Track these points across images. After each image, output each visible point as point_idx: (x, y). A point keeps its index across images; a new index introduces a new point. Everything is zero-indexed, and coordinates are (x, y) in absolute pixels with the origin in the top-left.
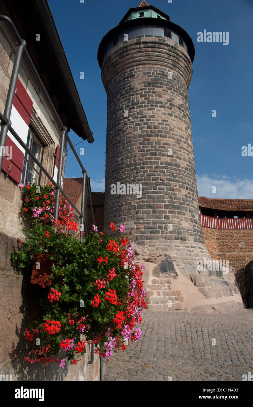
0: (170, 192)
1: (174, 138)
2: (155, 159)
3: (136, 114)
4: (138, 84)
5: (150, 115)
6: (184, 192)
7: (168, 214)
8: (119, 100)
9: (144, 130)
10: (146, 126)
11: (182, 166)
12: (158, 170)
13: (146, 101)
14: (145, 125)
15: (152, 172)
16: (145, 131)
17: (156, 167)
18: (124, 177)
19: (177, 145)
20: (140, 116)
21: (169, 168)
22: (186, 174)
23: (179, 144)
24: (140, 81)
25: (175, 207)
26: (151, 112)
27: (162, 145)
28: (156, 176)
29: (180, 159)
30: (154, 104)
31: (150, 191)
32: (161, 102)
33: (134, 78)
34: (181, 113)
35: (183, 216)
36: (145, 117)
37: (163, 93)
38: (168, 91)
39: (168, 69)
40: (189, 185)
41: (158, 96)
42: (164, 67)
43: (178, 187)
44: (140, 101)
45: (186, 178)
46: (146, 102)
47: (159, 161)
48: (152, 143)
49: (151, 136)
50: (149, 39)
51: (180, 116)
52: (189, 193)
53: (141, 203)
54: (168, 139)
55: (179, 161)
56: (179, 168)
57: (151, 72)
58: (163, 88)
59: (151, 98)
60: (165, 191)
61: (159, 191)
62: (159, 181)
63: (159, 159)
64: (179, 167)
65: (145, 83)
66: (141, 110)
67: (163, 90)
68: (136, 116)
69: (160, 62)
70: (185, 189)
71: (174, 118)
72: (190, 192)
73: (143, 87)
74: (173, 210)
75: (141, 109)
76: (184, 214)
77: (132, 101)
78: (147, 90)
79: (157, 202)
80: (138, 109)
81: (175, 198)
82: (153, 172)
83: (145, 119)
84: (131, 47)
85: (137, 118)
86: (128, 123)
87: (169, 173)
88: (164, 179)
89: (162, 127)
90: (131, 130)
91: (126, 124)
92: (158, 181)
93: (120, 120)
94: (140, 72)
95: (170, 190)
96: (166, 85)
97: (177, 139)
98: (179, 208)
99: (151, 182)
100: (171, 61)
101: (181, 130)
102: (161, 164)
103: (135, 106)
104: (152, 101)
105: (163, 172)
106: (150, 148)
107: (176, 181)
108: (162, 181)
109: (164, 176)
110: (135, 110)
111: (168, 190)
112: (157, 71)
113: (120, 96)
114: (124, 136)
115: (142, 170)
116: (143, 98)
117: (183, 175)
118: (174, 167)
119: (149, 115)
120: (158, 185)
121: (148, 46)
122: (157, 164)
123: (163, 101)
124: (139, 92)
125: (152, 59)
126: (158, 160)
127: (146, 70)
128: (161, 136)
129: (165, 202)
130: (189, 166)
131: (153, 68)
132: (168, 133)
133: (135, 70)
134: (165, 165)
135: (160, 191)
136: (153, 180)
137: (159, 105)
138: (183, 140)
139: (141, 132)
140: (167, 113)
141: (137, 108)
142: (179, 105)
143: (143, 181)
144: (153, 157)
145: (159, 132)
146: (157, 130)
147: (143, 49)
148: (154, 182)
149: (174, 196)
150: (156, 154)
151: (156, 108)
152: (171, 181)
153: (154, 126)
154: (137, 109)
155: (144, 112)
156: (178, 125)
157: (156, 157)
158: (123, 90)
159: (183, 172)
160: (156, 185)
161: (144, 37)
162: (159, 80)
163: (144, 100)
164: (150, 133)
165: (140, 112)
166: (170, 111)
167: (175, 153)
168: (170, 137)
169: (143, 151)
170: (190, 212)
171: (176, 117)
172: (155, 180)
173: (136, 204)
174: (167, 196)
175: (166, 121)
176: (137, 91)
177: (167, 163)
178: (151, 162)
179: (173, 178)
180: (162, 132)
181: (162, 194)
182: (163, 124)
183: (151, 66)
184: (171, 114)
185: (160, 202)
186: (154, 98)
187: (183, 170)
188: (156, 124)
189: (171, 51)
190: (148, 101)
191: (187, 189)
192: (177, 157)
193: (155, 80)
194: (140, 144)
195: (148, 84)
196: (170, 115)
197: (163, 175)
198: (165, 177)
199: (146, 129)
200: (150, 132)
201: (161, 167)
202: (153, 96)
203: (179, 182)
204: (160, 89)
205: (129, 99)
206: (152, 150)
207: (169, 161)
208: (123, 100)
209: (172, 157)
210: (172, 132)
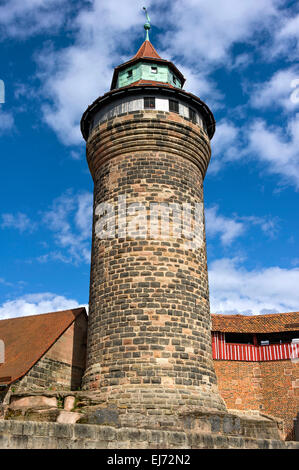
0: (143, 321)
1: (152, 249)
2: (126, 281)
4: (112, 183)
6: (164, 319)
7: (138, 351)
9: (115, 246)
10: (117, 240)
11: (163, 284)
12: (129, 295)
15: (120, 298)
16: (117, 246)
17: (126, 292)
19: (157, 257)
21: (143, 290)
22: (171, 293)
23: (160, 255)
24: (114, 180)
25: (148, 340)
27: (135, 261)
28: (126, 303)
29: (161, 275)
33: (108, 176)
35: (159, 352)
37: (141, 190)
38: (148, 186)
39: (149, 152)
40: (173, 308)
41: (133, 195)
42: (145, 152)
43: (155, 314)
45: (168, 299)
47: (130, 283)
48: (122, 261)
49: (123, 252)
50: (120, 120)
52: (173, 319)
53: (109, 340)
54: (144, 252)
55: (158, 279)
56: (157, 288)
57: (127, 163)
58: (141, 183)
60: (136, 321)
62: (129, 309)
63: (131, 280)
64: (158, 286)
65: (119, 180)
67: (141, 185)
70: (167, 315)
72: (175, 317)
73: (117, 187)
74: (145, 344)
76: (162, 348)
78: (121, 191)
79: (126, 336)
81: (149, 329)
82: (123, 298)
87: (141, 297)
88: (135, 306)
90: (104, 246)
92: (127, 310)
94: (115, 167)
96: (146, 177)
97: (158, 249)
98: (153, 341)
99: (120, 312)
100: (153, 140)
102: (133, 287)
105: (135, 297)
106: (121, 268)
107: (151, 306)
108: (132, 309)
112: (134, 160)
115: (111, 298)
117: (164, 296)
118: (150, 288)
120: (127, 314)
121: (121, 129)
122: (127, 288)
125: (127, 145)
127: (121, 162)
128: (135, 250)
129: (135, 335)
130: (177, 282)
131: (130, 157)
132: (144, 243)
133: (110, 165)
134: (137, 288)
135: (129, 322)
136: (122, 309)
138: (168, 248)
139: (113, 248)
142: (166, 200)
143: (112, 312)
144: (124, 279)
145: (133, 244)
146: (129, 242)
147: (115, 134)
148: (123, 311)
149: (147, 327)
150: (126, 275)
152: (144, 307)
159: (165, 293)
160: (124, 315)
161: (117, 118)
162: (137, 172)
164: (122, 248)
167: (153, 269)
168: (147, 249)
169: (113, 273)
170: (173, 344)
173: (104, 341)
174: (139, 327)
176: (111, 193)
177: (142, 285)
179: (147, 303)
180: (136, 244)
181: (132, 325)
183: (127, 154)
185: (129, 336)
187: (164, 289)
189: (152, 127)
192: (155, 274)
193: (131, 173)
194: (111, 263)
195: (122, 182)
197: (135, 301)
198: (137, 303)
199: (118, 244)
200: (122, 246)
201: (132, 291)
203: (157, 306)
204: (137, 185)
206: (123, 270)
207: (143, 281)
209: (149, 274)
210: (150, 242)
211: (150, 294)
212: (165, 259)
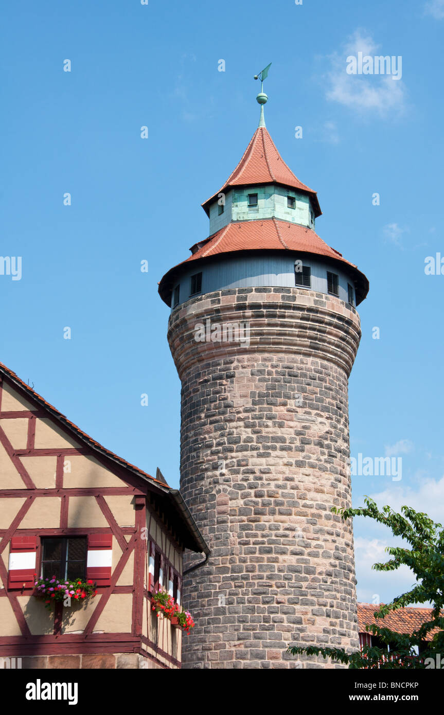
0: (295, 626)
1: (305, 514)
2: (269, 560)
3: (236, 463)
4: (240, 396)
5: (262, 467)
6: (322, 623)
8: (204, 424)
9: (249, 501)
10: (252, 491)
11: (319, 570)
12: (273, 583)
13: (254, 436)
14: (251, 488)
15: (260, 586)
16: (251, 501)
17: (270, 578)
18: (213, 591)
19: (312, 527)
20: (242, 469)
21: (294, 578)
22: (329, 583)
23: (315, 524)
24: (243, 392)
26: (263, 460)
27: (281, 532)
28: (269, 595)
29: (316, 555)
30: (269, 444)
31: (258, 624)
32: (283, 440)
33: (232, 382)
34: (323, 453)
36: (253, 472)
37: (288, 418)
38: (297, 412)
39: (299, 357)
40: (332, 606)
41: (277, 425)
42: (293, 356)
43: (310, 616)
44: (244, 437)
45: (326, 593)
46: (255, 440)
47: (275, 564)
48: (262, 528)
49: (263, 514)
50: (262, 299)
51: (321, 460)
52: (332, 624)
53: (242, 648)
54: (293, 517)
55: (313, 561)
56: (313, 576)
57: (266, 370)
58: (288, 406)
59: (264, 430)
60: (285, 624)
61: (274, 625)
62: (275, 605)
63: (276, 560)
64: (313, 573)
65: (253, 394)
66: (245, 456)
67: (289, 411)
68: (235, 468)
69: (284, 347)
70: (325, 617)
71: (308, 470)
72: (334, 620)
73: (250, 405)
75: (245, 453)
77: (228, 435)
78: (257, 413)
79: (271, 647)
80: (240, 454)
81: (303, 640)
82: (264, 586)
83: (251, 476)
84: (228, 313)
85: (237, 472)
86: (221, 481)
87: (292, 587)
88: (283, 601)
89: (283, 493)
90: (227, 496)
91: (216, 482)
92: (272, 605)
93: (207, 470)
94: (244, 370)
95: (294, 623)
96: (294, 398)
97: (313, 515)
99: (260, 607)
100: (306, 339)
101: (322, 492)
102: (280, 571)
103: (235, 447)
104: (266, 437)
105: (283, 587)
106: (260, 539)
107: (305, 603)
108: (279, 605)
109: (284, 595)
110: (234, 454)
111: (291, 622)
112: (276, 366)
113: (207, 417)
114: (213, 507)
115: (245, 582)
116: (249, 430)
117: (321, 588)
118: (303, 575)
119: (259, 467)
120: (272, 613)
121: (260, 313)
122: (272, 571)
123: (286, 436)
124: (241, 415)
125: (267, 341)
126: (273, 562)
127: (256, 364)
128: (281, 513)
129: (284, 646)
130: (335, 566)
131: (270, 360)
132: (294, 504)
133: (235, 364)
134: (286, 573)
135: (276, 624)
136: (265, 603)
137: (278, 445)
138: (323, 513)
139: (245, 504)
140: (293, 461)
141: (237, 451)
142: (320, 437)
143: (247, 604)
144: (265, 556)
145: (277, 504)
146: (272, 499)
147: (251, 320)
148: (266, 606)
149: (301, 635)
150: (269, 551)
151: (273, 453)
152: (296, 603)
153: (268, 491)
154: (237, 454)
155: (251, 461)
156: (314, 483)
157: (269, 556)
158: (212, 405)
159: (321, 583)
160: (268, 614)
161: (254, 292)
162: (281, 386)
163: (251, 435)
164: (260, 506)
165: (243, 460)
166: (300, 456)
167: (307, 546)
168: (297, 514)
169: (247, 543)
171: (312, 466)
172: (267, 602)
173: (233, 649)
174: (289, 635)
175: (292, 480)
176: (239, 412)
177: (291, 569)
178: (260, 566)
179: (300, 597)
180: (282, 504)
181: (279, 630)
182: (284, 487)
183: (266, 355)
184: (302, 461)
185: (275, 647)
186: (271, 430)
187: (321, 577)
188: (272, 487)
189: (307, 319)
190: (258, 438)
191: (328, 616)
192: (309, 555)
193: (273, 388)
194: (243, 528)
195: (258, 399)
196: (300, 464)
197: (281, 593)
198: (286, 597)
199: (254, 499)
200: (260, 504)
201: (279, 577)
202: (267, 426)
203: (312, 604)
204: (282, 408)
205: (223, 428)
206: (263, 543)
207: (294, 563)
208: (212, 426)
209: (301, 554)
210: (302, 502)
211: (304, 584)
212: (320, 531)
